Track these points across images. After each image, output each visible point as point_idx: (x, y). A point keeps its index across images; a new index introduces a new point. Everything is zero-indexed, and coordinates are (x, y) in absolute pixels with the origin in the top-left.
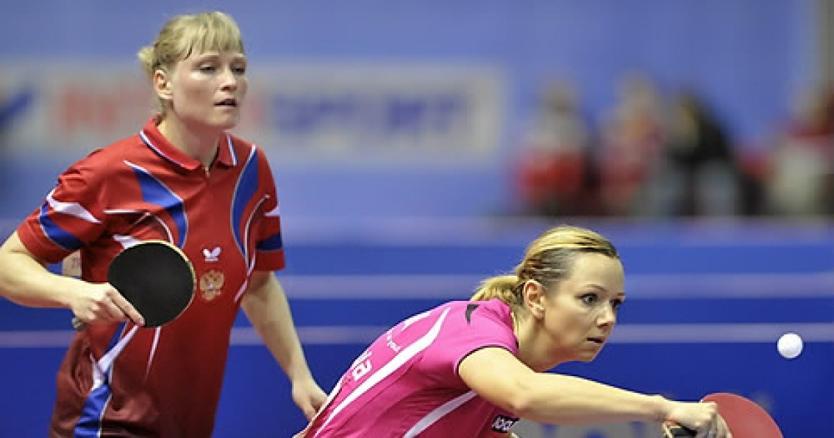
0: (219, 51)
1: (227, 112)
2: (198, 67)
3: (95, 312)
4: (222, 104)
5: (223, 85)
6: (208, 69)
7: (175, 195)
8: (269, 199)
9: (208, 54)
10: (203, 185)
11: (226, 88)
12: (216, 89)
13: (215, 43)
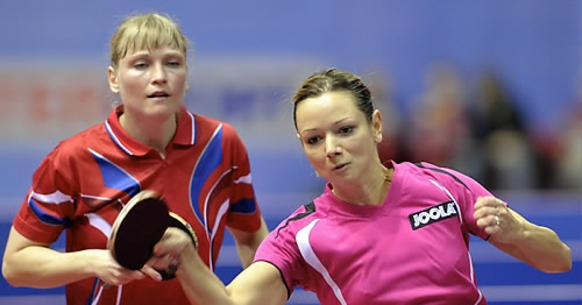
0: (149, 50)
1: (158, 103)
2: (133, 64)
3: (117, 277)
4: (152, 96)
5: (153, 80)
6: (142, 65)
7: (133, 178)
8: (237, 169)
9: (139, 53)
10: (158, 166)
11: (155, 83)
12: (147, 84)
13: (145, 42)
